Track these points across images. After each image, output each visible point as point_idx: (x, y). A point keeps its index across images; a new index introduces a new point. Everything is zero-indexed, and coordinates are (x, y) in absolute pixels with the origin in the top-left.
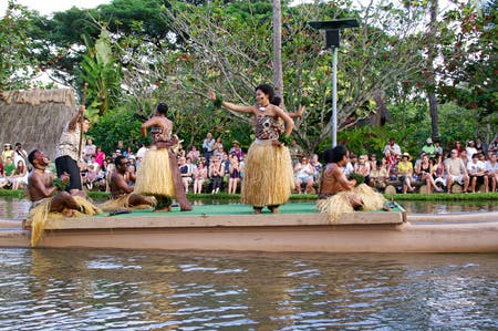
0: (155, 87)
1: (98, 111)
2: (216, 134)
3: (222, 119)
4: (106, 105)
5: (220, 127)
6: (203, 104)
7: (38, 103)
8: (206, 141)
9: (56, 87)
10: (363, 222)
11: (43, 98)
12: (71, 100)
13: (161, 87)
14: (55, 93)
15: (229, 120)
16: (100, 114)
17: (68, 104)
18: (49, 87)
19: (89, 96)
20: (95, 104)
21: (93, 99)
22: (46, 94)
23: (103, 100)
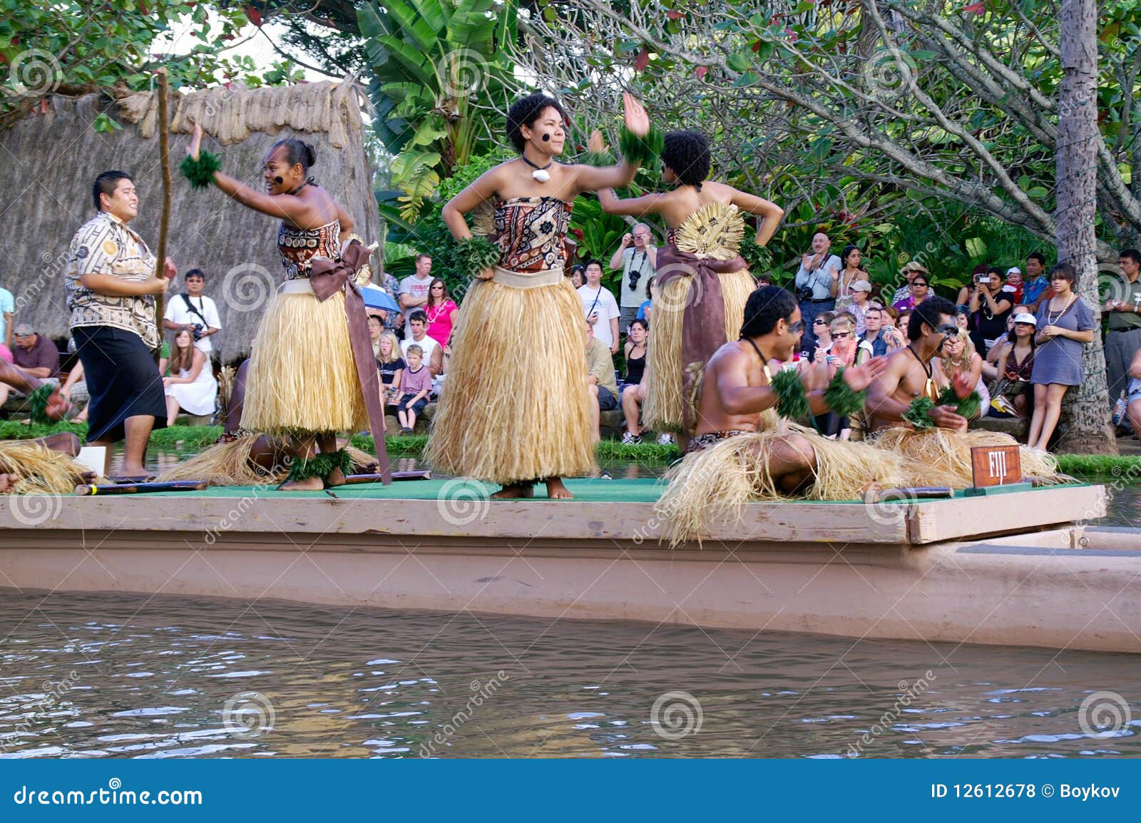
0: (628, 73)
1: (435, 159)
2: (842, 237)
3: (865, 185)
4: (462, 140)
5: (855, 214)
6: (796, 131)
7: (240, 131)
8: (808, 261)
9: (301, 80)
10: (783, 535)
11: (259, 117)
12: (347, 121)
13: (652, 74)
14: (295, 99)
15: (888, 188)
16: (443, 171)
17: (339, 135)
18: (276, 79)
19: (407, 107)
20: (426, 136)
21: (419, 120)
22: (266, 104)
23: (454, 122)
